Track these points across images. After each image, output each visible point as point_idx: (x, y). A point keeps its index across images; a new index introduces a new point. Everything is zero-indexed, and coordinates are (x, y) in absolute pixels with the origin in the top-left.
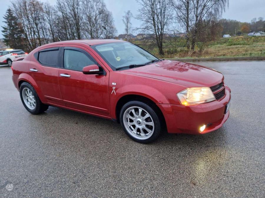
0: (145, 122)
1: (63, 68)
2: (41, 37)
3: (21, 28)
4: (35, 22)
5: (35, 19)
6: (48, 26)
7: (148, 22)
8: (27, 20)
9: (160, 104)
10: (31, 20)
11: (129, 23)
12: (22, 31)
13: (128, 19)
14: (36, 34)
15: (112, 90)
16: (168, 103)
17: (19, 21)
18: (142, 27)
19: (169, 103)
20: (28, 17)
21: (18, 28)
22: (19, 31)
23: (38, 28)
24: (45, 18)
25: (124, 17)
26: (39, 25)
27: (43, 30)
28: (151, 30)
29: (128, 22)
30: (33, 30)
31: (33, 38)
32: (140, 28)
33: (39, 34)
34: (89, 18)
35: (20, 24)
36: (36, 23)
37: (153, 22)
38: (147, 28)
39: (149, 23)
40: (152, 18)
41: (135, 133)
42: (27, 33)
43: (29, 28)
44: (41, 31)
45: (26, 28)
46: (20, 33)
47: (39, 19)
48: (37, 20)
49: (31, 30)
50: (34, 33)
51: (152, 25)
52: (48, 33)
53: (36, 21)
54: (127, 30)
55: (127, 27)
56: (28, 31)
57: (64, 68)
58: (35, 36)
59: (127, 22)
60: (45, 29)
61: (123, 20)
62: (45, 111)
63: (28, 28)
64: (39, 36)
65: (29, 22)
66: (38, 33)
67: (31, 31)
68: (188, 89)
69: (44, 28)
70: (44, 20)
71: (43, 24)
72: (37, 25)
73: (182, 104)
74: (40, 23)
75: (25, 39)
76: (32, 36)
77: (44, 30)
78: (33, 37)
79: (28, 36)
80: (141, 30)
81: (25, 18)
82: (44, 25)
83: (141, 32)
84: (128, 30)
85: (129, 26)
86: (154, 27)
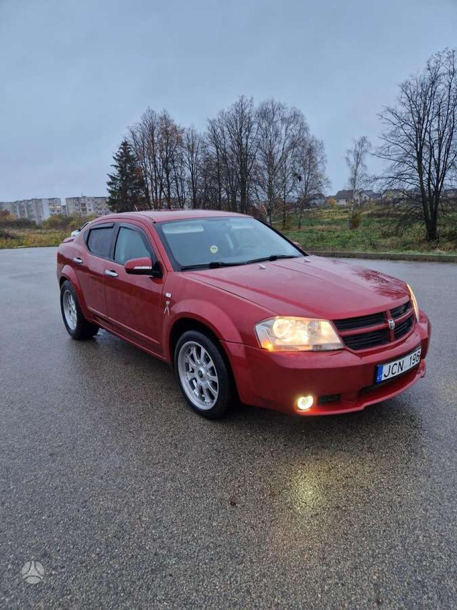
0: (209, 375)
1: (112, 260)
2: (172, 195)
3: (141, 178)
4: (165, 166)
5: (166, 161)
6: (188, 173)
7: (405, 162)
8: (153, 163)
9: (225, 340)
10: (159, 162)
11: (360, 166)
12: (142, 184)
13: (358, 156)
14: (165, 189)
15: (165, 306)
16: (240, 340)
17: (139, 164)
18: (387, 175)
19: (241, 342)
20: (154, 156)
21: (134, 178)
22: (136, 184)
23: (169, 179)
24: (185, 158)
25: (349, 151)
26: (172, 173)
27: (177, 181)
28: (410, 181)
29: (358, 164)
30: (159, 183)
31: (158, 198)
32: (382, 178)
33: (169, 190)
34: (270, 157)
35: (140, 170)
36: (166, 169)
37: (416, 164)
38: (399, 176)
39: (406, 166)
40: (415, 154)
41: (196, 396)
42: (150, 188)
43: (154, 178)
44: (173, 185)
45: (148, 179)
46: (138, 189)
47: (173, 161)
48: (169, 164)
49: (156, 182)
50: (162, 190)
51: (413, 169)
52: (186, 189)
53: (167, 165)
54: (353, 181)
55: (356, 174)
56: (152, 184)
57: (114, 259)
58: (163, 194)
59: (355, 164)
60: (182, 180)
61: (347, 159)
62: (94, 337)
63: (151, 179)
64: (169, 194)
65: (155, 166)
66: (169, 187)
67: (156, 185)
68: (277, 317)
69: (180, 178)
70: (182, 162)
71: (179, 169)
72: (168, 172)
73: (263, 347)
74: (174, 168)
75: (143, 199)
76: (156, 193)
77: (179, 183)
78: (158, 194)
79: (150, 195)
80: (383, 181)
81: (150, 159)
82: (179, 173)
83: (383, 186)
84: (357, 182)
85: (359, 172)
86: (418, 174)
